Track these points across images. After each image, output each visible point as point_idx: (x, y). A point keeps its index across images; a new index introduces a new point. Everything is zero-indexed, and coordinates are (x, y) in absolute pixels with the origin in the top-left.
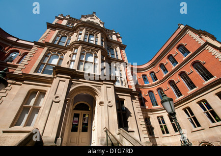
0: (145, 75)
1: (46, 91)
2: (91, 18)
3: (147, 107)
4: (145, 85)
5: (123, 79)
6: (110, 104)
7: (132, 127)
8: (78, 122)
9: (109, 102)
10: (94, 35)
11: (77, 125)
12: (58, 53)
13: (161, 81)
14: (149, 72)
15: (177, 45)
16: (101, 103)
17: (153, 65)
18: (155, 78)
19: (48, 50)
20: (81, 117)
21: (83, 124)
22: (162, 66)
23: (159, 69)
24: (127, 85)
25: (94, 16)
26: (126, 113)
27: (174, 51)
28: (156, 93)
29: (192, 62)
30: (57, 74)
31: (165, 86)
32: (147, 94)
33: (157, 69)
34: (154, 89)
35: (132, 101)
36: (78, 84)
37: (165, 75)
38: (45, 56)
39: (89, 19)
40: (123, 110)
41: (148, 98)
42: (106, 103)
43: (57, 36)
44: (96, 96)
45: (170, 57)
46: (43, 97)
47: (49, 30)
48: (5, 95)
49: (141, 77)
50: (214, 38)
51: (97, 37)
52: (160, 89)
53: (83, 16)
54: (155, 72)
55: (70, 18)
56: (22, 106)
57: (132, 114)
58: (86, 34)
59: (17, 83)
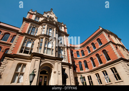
0: (78, 51)
1: (26, 64)
2: (50, 14)
3: (77, 71)
4: (77, 57)
5: (65, 57)
6: (59, 73)
7: (68, 84)
8: (42, 80)
9: (59, 72)
10: (52, 29)
11: (41, 82)
12: (31, 40)
13: (86, 57)
14: (81, 50)
15: (97, 38)
16: (55, 72)
17: (83, 46)
18: (83, 54)
19: (26, 38)
20: (43, 78)
21: (44, 81)
22: (88, 48)
23: (86, 49)
24: (68, 61)
25: (51, 12)
26: (66, 76)
27: (95, 41)
28: (83, 63)
29: (102, 49)
30: (34, 56)
31: (88, 60)
32: (78, 63)
33: (85, 49)
34: (82, 61)
35: (69, 70)
36: (44, 62)
37: (89, 54)
38: (24, 42)
39: (48, 14)
40: (64, 75)
41: (78, 66)
42: (57, 72)
43: (30, 27)
44: (52, 68)
45: (93, 44)
46: (25, 67)
47: (24, 23)
48: (5, 66)
49: (76, 52)
50: (116, 36)
51: (53, 31)
52: (85, 61)
53: (45, 12)
54: (84, 51)
55: (37, 13)
56: (15, 72)
57: (69, 77)
58: (47, 29)
59: (10, 59)
